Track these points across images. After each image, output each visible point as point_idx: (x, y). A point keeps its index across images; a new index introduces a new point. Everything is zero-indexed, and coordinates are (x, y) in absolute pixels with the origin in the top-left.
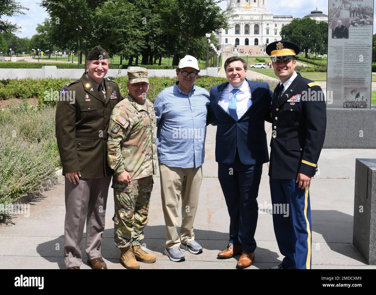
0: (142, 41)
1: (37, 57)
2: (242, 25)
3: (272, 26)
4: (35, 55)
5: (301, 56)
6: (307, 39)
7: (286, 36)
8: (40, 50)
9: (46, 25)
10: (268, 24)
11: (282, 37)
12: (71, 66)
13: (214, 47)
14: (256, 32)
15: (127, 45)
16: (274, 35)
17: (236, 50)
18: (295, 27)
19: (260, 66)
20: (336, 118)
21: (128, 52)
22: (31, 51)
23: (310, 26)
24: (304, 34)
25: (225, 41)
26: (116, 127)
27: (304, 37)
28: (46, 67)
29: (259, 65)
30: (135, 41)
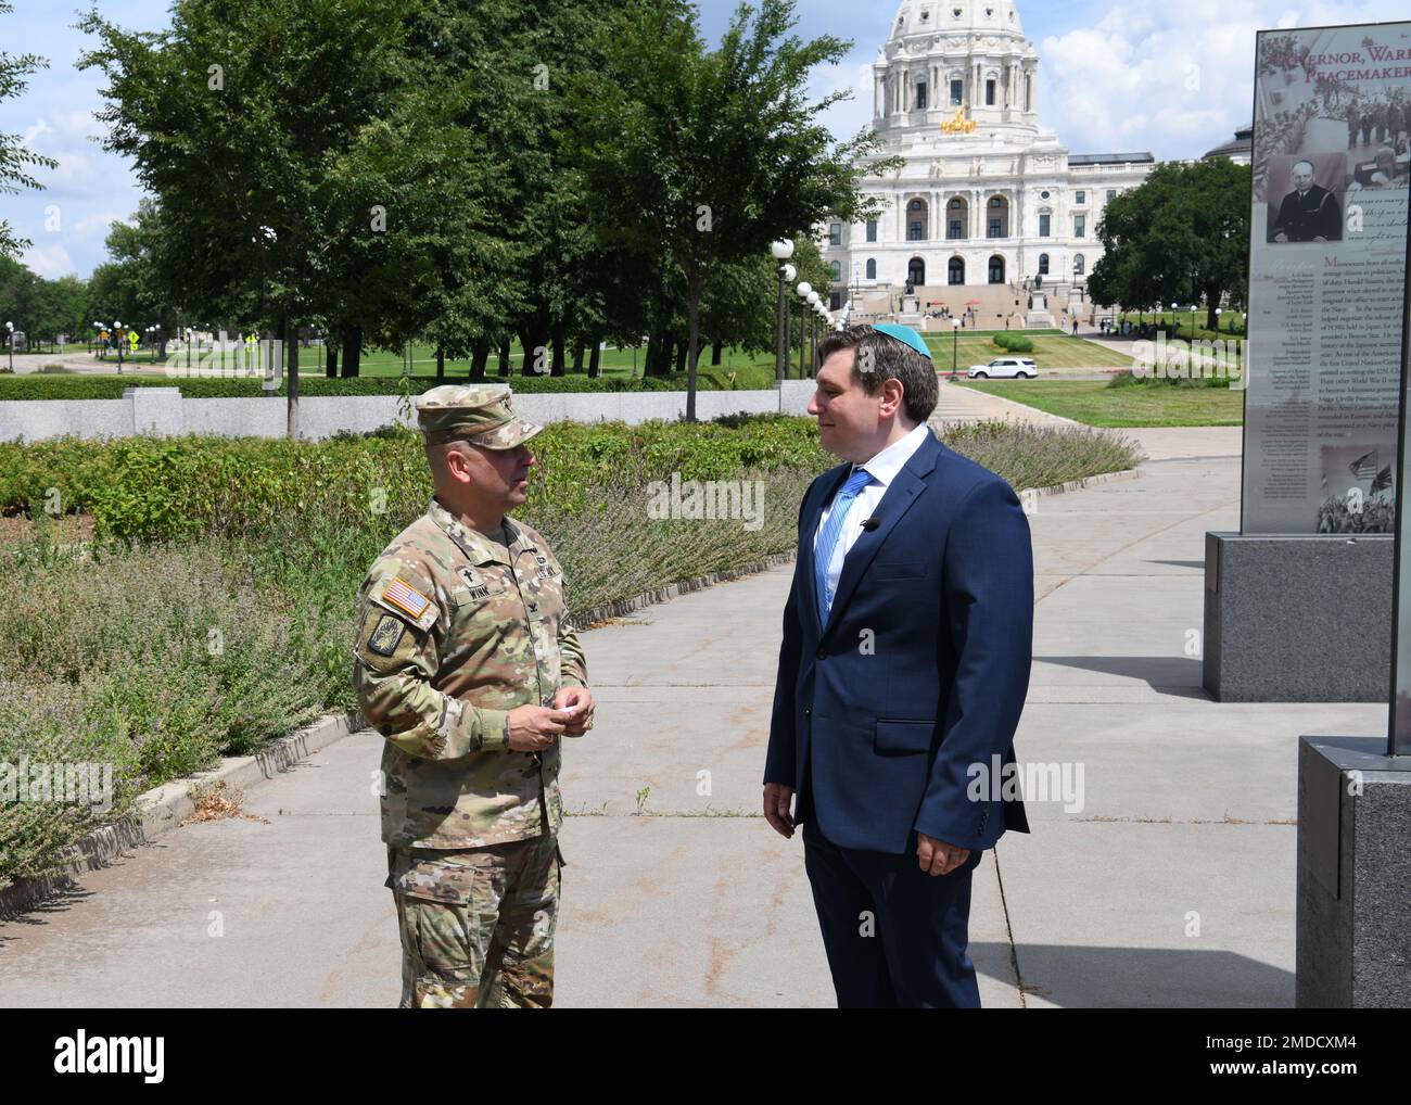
0: (517, 280)
1: (114, 353)
2: (938, 202)
3: (1063, 203)
4: (107, 345)
5: (1190, 323)
6: (1214, 250)
7: (1122, 241)
8: (126, 327)
9: (144, 225)
10: (1045, 195)
11: (1108, 246)
12: (236, 386)
13: (813, 297)
14: (997, 228)
15: (451, 297)
16: (1073, 236)
17: (909, 305)
18: (1163, 199)
19: (1012, 370)
20: (1283, 576)
21: (455, 327)
22: (92, 331)
23: (1230, 193)
24: (1202, 227)
25: (864, 269)
26: (388, 629)
27: (1202, 240)
28: (138, 391)
29: (1006, 363)
30: (487, 282)
